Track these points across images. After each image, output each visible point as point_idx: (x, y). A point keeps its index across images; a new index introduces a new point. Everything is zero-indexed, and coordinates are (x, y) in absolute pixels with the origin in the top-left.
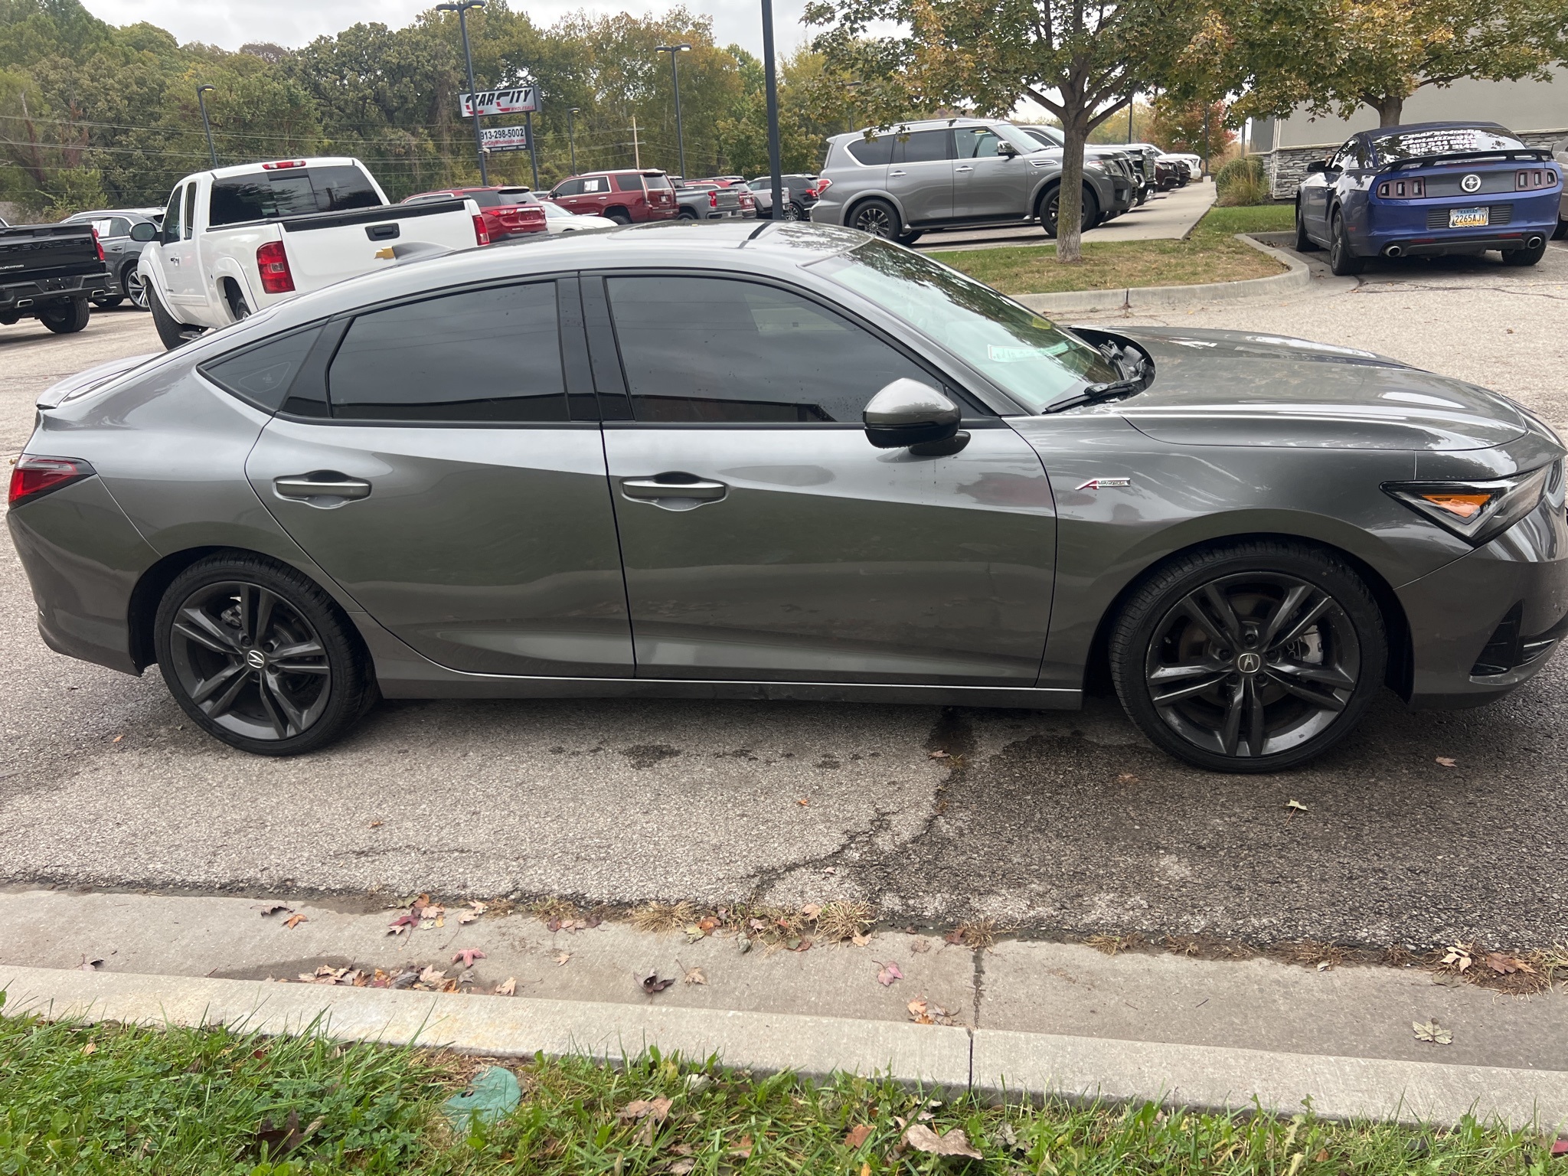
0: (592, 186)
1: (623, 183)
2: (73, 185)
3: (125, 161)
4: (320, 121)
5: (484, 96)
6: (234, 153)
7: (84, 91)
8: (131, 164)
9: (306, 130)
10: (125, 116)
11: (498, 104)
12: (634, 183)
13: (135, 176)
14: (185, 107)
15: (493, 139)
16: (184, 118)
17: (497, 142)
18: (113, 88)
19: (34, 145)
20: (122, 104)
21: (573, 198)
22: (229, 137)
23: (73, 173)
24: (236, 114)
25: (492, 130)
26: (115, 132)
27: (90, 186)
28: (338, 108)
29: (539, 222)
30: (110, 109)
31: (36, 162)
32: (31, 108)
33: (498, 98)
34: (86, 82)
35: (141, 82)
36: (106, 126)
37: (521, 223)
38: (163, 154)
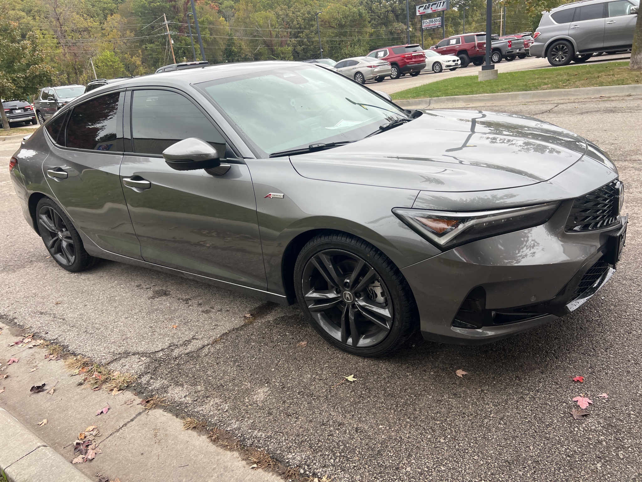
0: (453, 42)
1: (467, 40)
2: (283, 53)
3: (301, 43)
4: (369, 22)
5: (426, 6)
6: (337, 38)
7: (290, 17)
8: (303, 44)
9: (364, 26)
10: (303, 26)
11: (432, 9)
12: (472, 39)
13: (304, 49)
14: (322, 21)
15: (428, 24)
16: (321, 25)
17: (429, 25)
18: (299, 16)
19: (272, 39)
20: (301, 21)
21: (444, 48)
22: (336, 31)
23: (283, 49)
24: (339, 22)
25: (428, 20)
26: (299, 32)
27: (288, 53)
28: (378, 16)
29: (422, 59)
30: (298, 24)
31: (272, 45)
32: (272, 25)
33: (432, 6)
34: (291, 14)
35: (309, 13)
36: (296, 30)
37: (413, 60)
38: (314, 40)
